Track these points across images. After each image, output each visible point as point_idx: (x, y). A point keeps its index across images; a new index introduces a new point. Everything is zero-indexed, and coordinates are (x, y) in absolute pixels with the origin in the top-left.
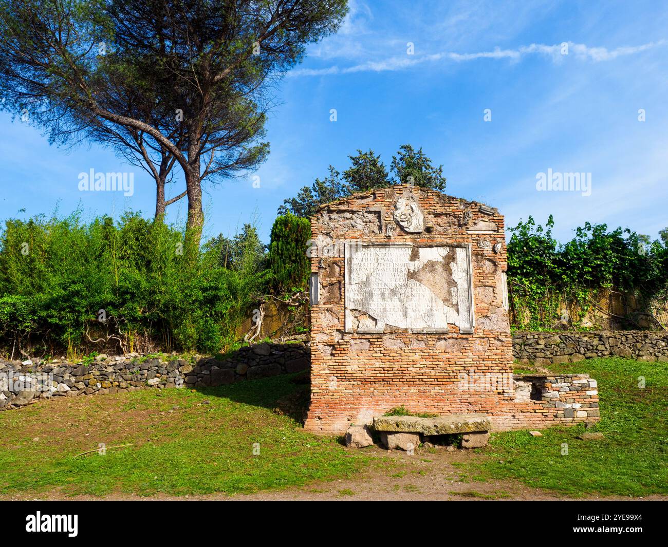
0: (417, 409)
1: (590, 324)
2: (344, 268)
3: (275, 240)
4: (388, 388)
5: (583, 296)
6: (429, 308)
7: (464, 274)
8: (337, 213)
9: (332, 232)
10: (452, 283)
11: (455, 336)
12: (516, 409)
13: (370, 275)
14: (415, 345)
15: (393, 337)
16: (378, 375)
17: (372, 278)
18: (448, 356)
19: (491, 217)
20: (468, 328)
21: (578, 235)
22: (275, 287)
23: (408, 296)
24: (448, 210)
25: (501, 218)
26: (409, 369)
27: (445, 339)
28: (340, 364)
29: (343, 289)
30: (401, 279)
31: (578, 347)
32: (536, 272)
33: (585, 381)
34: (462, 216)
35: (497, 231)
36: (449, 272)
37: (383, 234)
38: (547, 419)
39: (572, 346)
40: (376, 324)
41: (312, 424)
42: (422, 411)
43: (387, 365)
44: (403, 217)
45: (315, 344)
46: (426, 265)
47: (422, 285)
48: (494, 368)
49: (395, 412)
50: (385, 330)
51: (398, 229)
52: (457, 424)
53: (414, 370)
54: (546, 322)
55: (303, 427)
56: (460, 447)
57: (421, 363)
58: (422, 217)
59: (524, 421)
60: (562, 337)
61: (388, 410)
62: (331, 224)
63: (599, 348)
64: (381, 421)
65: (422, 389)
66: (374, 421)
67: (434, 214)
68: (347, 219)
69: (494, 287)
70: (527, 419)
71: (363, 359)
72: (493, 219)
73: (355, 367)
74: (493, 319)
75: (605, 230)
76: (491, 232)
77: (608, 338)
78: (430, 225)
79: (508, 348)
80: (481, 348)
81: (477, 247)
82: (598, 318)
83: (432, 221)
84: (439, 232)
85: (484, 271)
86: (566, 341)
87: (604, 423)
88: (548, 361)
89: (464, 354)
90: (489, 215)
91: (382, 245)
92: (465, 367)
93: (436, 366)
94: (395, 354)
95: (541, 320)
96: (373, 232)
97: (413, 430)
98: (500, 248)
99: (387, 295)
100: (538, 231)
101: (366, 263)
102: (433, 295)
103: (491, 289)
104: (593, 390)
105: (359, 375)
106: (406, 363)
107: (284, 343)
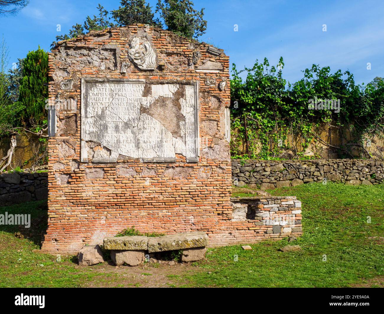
0: (146, 229)
1: (312, 154)
2: (81, 102)
3: (27, 75)
4: (121, 212)
5: (307, 129)
6: (159, 140)
7: (192, 109)
8: (74, 50)
9: (69, 68)
10: (180, 117)
11: (182, 164)
12: (233, 227)
13: (105, 109)
14: (146, 173)
15: (126, 166)
16: (111, 200)
17: (107, 112)
18: (175, 182)
19: (217, 58)
20: (193, 158)
21: (306, 76)
22: (26, 120)
23: (140, 129)
24: (179, 50)
25: (227, 59)
26: (140, 194)
27: (173, 167)
28: (76, 191)
29: (79, 122)
30: (134, 114)
31: (298, 173)
32: (268, 108)
33: (291, 202)
34: (192, 56)
35: (223, 70)
36: (179, 107)
37: (118, 71)
38: (258, 235)
39: (293, 173)
40: (110, 154)
41: (49, 246)
42: (150, 232)
43: (119, 191)
44: (137, 55)
45: (52, 173)
46: (157, 100)
47: (153, 119)
48: (215, 192)
49: (126, 233)
50: (118, 159)
51: (132, 67)
52: (178, 242)
53: (144, 195)
54: (275, 152)
55: (40, 248)
56: (180, 261)
57: (151, 189)
58: (155, 56)
59: (239, 237)
60: (285, 165)
61: (120, 231)
62: (69, 61)
63: (315, 174)
64: (110, 242)
65: (151, 212)
66: (104, 241)
67: (166, 53)
68: (84, 55)
69: (218, 121)
70: (242, 236)
71: (97, 186)
72: (219, 59)
73: (90, 193)
74: (216, 150)
75: (329, 72)
76: (218, 71)
77: (323, 165)
78: (162, 63)
79: (228, 175)
80: (204, 175)
81: (204, 84)
82: (318, 148)
83: (164, 59)
84: (170, 70)
85: (210, 107)
86: (288, 168)
87: (305, 237)
88: (273, 185)
89: (190, 180)
90: (216, 55)
91: (117, 81)
92: (189, 192)
93: (164, 191)
94: (127, 182)
95: (270, 150)
96: (109, 68)
97: (138, 248)
98: (224, 86)
99: (120, 127)
100: (272, 71)
101: (101, 98)
102: (163, 128)
103: (215, 123)
104: (298, 209)
105: (93, 200)
106: (137, 189)
107: (34, 172)
